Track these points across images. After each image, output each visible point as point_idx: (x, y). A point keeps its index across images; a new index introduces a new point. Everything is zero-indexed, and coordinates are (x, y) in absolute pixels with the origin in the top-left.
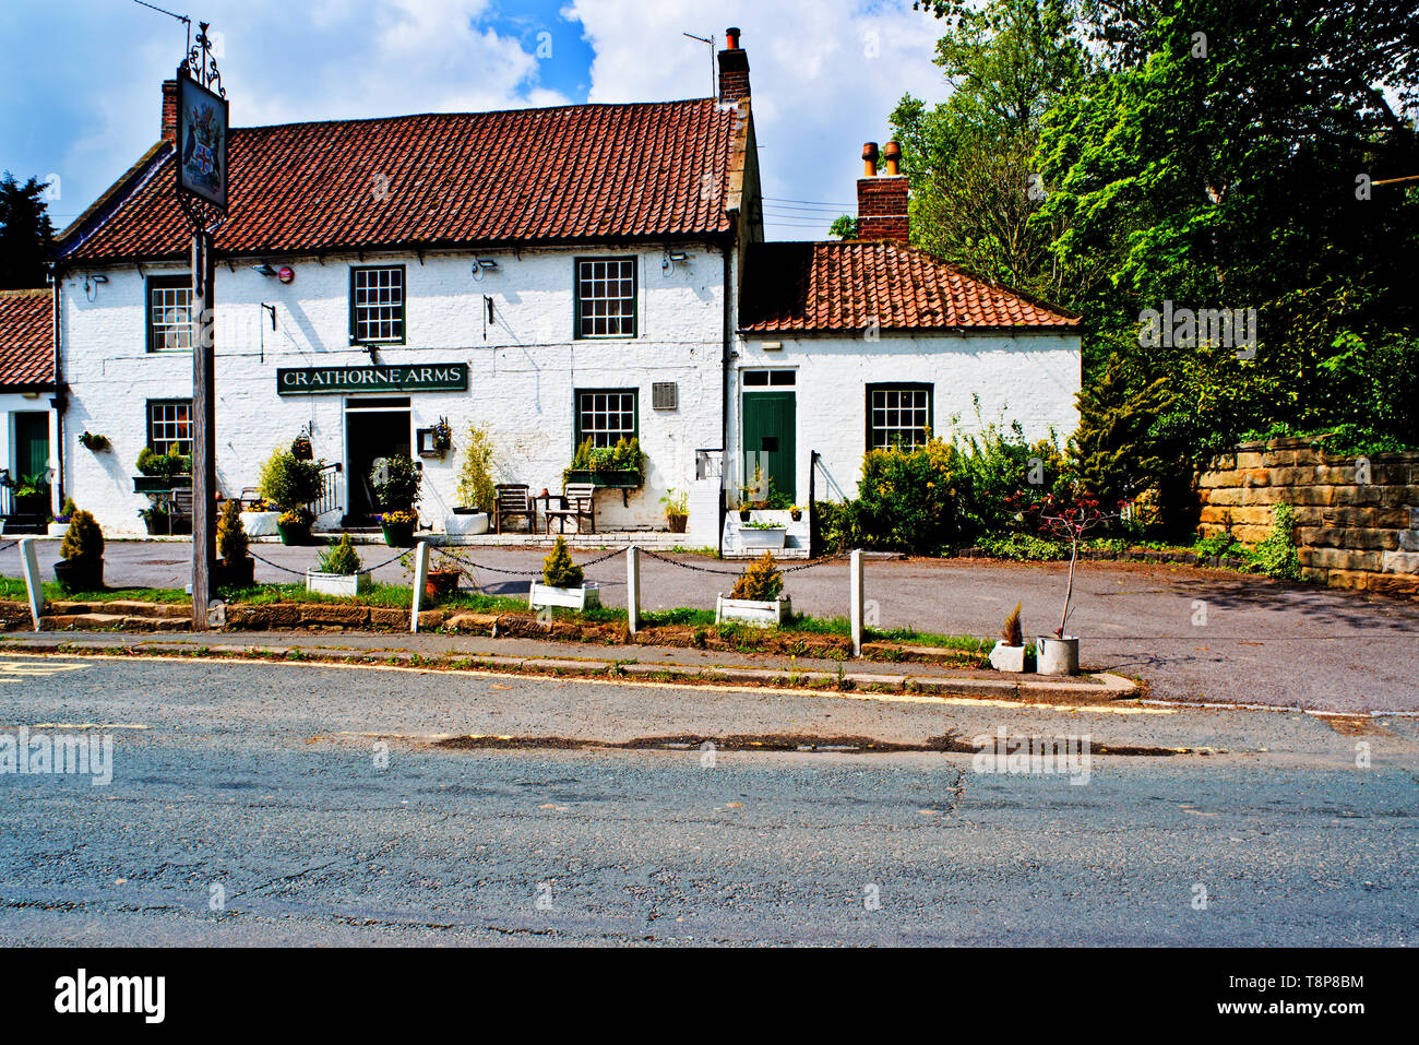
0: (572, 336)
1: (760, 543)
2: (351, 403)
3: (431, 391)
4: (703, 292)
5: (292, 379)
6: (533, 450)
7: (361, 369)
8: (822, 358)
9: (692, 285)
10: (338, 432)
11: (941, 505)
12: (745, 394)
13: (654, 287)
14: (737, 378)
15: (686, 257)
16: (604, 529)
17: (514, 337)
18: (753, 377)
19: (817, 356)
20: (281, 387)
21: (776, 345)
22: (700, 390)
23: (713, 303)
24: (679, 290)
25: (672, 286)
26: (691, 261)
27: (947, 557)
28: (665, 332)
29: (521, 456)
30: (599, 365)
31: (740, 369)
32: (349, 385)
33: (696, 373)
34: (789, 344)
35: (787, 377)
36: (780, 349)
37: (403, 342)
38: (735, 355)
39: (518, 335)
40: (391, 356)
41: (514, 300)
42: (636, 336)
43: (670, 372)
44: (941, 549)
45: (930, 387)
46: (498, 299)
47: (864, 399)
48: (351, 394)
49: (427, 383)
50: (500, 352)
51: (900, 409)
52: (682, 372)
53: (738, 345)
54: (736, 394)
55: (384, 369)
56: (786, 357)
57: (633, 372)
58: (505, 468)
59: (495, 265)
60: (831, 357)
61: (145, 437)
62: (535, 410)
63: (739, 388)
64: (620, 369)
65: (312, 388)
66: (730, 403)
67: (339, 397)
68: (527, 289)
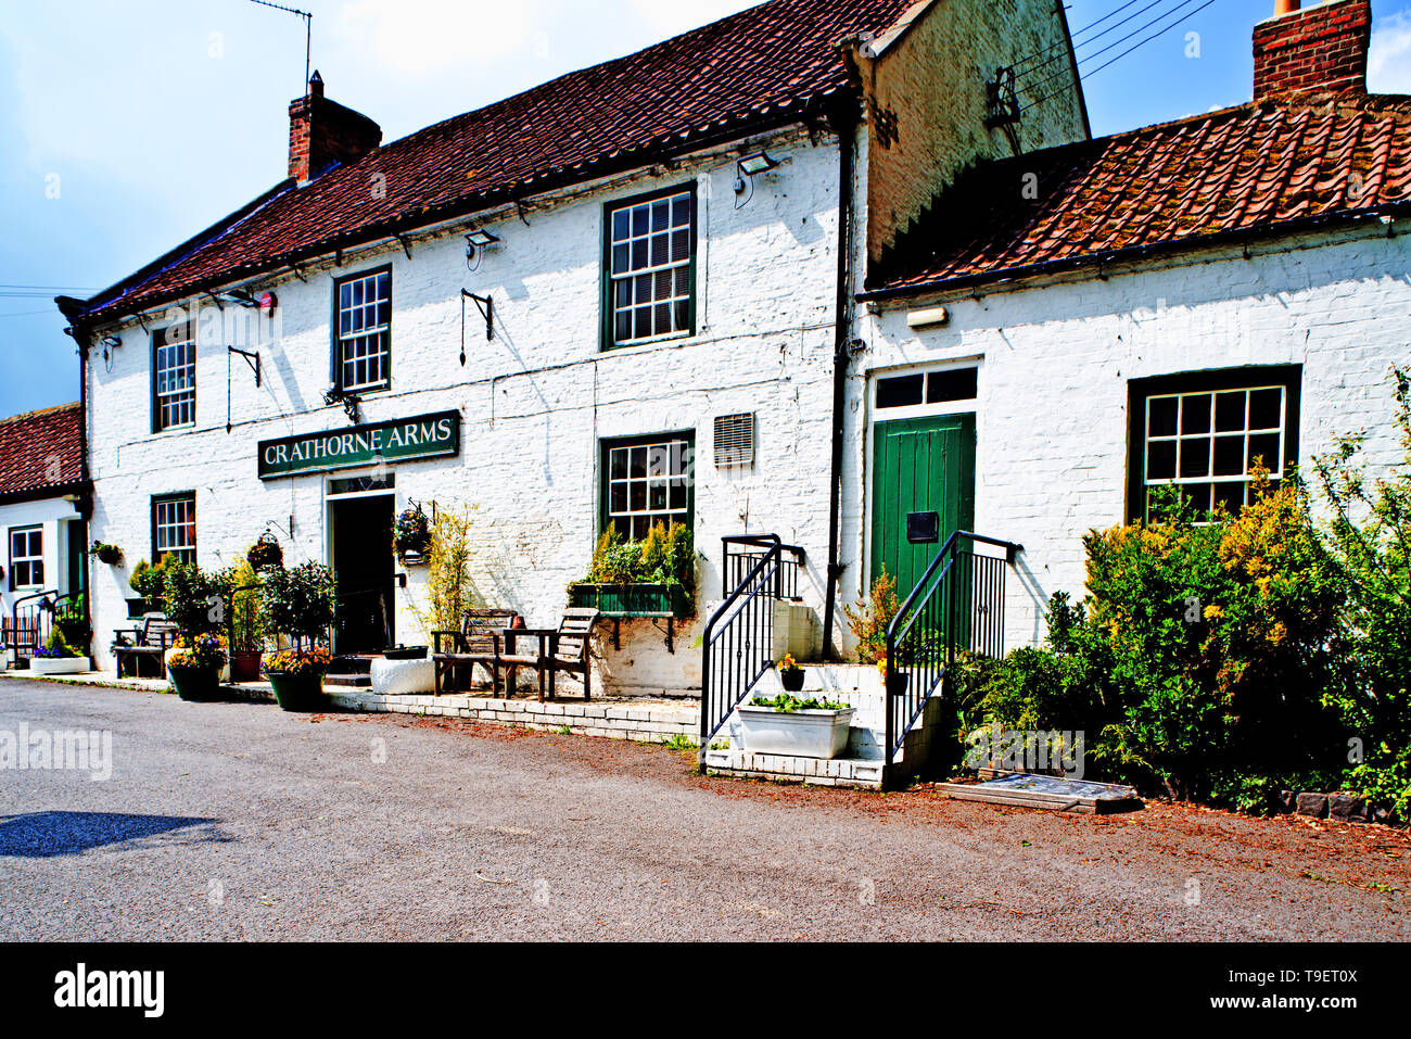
0: (595, 346)
1: (781, 743)
2: (335, 487)
3: (417, 460)
4: (804, 227)
5: (272, 455)
6: (539, 552)
7: (340, 432)
8: (1032, 332)
9: (784, 217)
10: (318, 531)
11: (1239, 668)
12: (879, 427)
13: (721, 233)
14: (861, 391)
15: (773, 164)
16: (635, 691)
17: (518, 358)
18: (896, 390)
19: (1021, 331)
20: (263, 468)
21: (935, 314)
22: (793, 425)
23: (821, 246)
24: (761, 231)
25: (750, 224)
26: (784, 170)
27: (1254, 811)
28: (739, 317)
29: (523, 561)
30: (633, 392)
31: (869, 374)
32: (330, 460)
33: (788, 390)
34: (963, 310)
35: (960, 382)
36: (945, 322)
37: (388, 387)
38: (860, 346)
39: (523, 354)
40: (376, 409)
41: (519, 295)
42: (693, 333)
43: (745, 394)
44: (1237, 790)
45: (1290, 375)
46: (500, 296)
47: (1123, 415)
48: (331, 472)
49: (413, 448)
50: (500, 386)
51: (1212, 434)
52: (763, 392)
53: (865, 326)
54: (859, 427)
55: (363, 430)
56: (956, 340)
57: (685, 399)
58: (504, 582)
59: (493, 239)
60: (1052, 327)
61: (150, 545)
62: (543, 482)
63: (866, 412)
64: (665, 397)
65: (290, 466)
66: (848, 445)
67: (318, 478)
68: (537, 272)
